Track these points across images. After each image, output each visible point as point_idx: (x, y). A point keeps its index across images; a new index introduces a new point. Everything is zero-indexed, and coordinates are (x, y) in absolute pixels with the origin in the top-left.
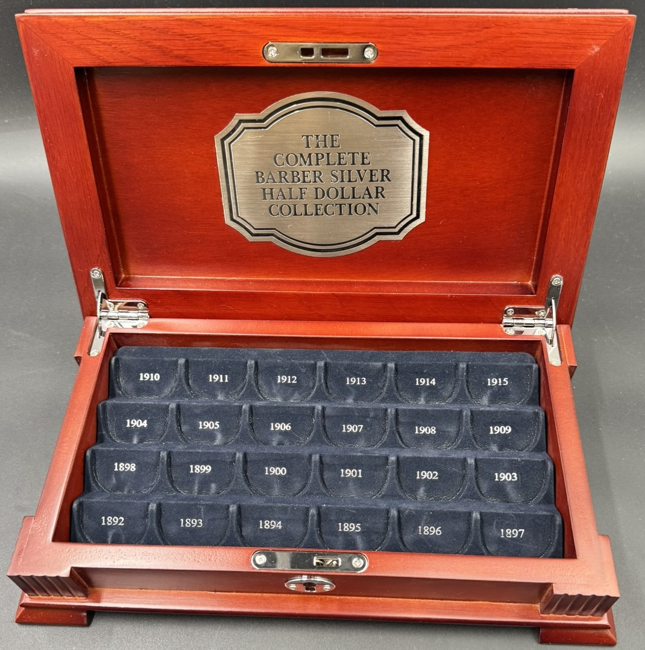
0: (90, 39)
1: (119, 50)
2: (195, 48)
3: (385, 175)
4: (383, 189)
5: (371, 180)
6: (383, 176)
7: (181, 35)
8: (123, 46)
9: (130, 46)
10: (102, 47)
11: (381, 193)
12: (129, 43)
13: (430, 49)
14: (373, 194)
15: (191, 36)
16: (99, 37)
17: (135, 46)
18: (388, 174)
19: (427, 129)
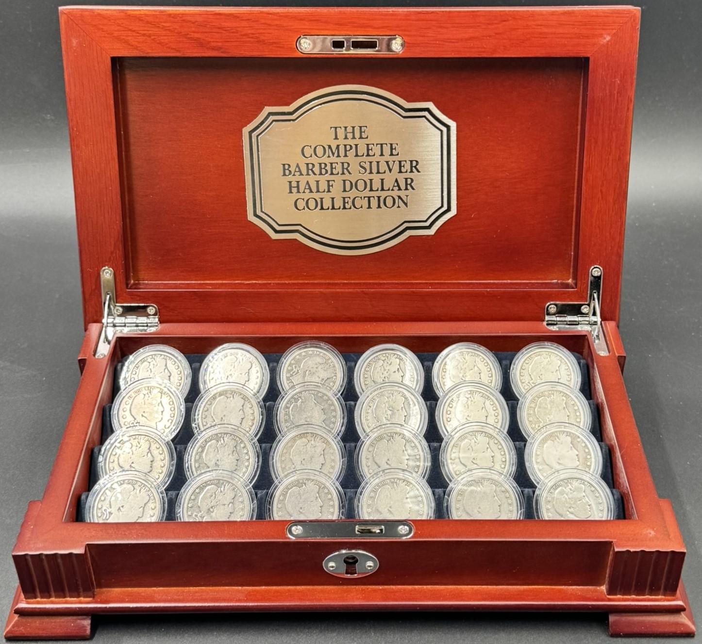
0: (131, 30)
1: (158, 41)
2: (232, 40)
3: (414, 166)
4: (412, 180)
5: (400, 172)
6: (412, 167)
7: (219, 28)
8: (162, 38)
9: (169, 37)
10: (141, 39)
11: (410, 184)
12: (168, 35)
13: (453, 41)
14: (403, 186)
15: (229, 29)
16: (139, 29)
17: (173, 37)
18: (417, 165)
19: (454, 120)
